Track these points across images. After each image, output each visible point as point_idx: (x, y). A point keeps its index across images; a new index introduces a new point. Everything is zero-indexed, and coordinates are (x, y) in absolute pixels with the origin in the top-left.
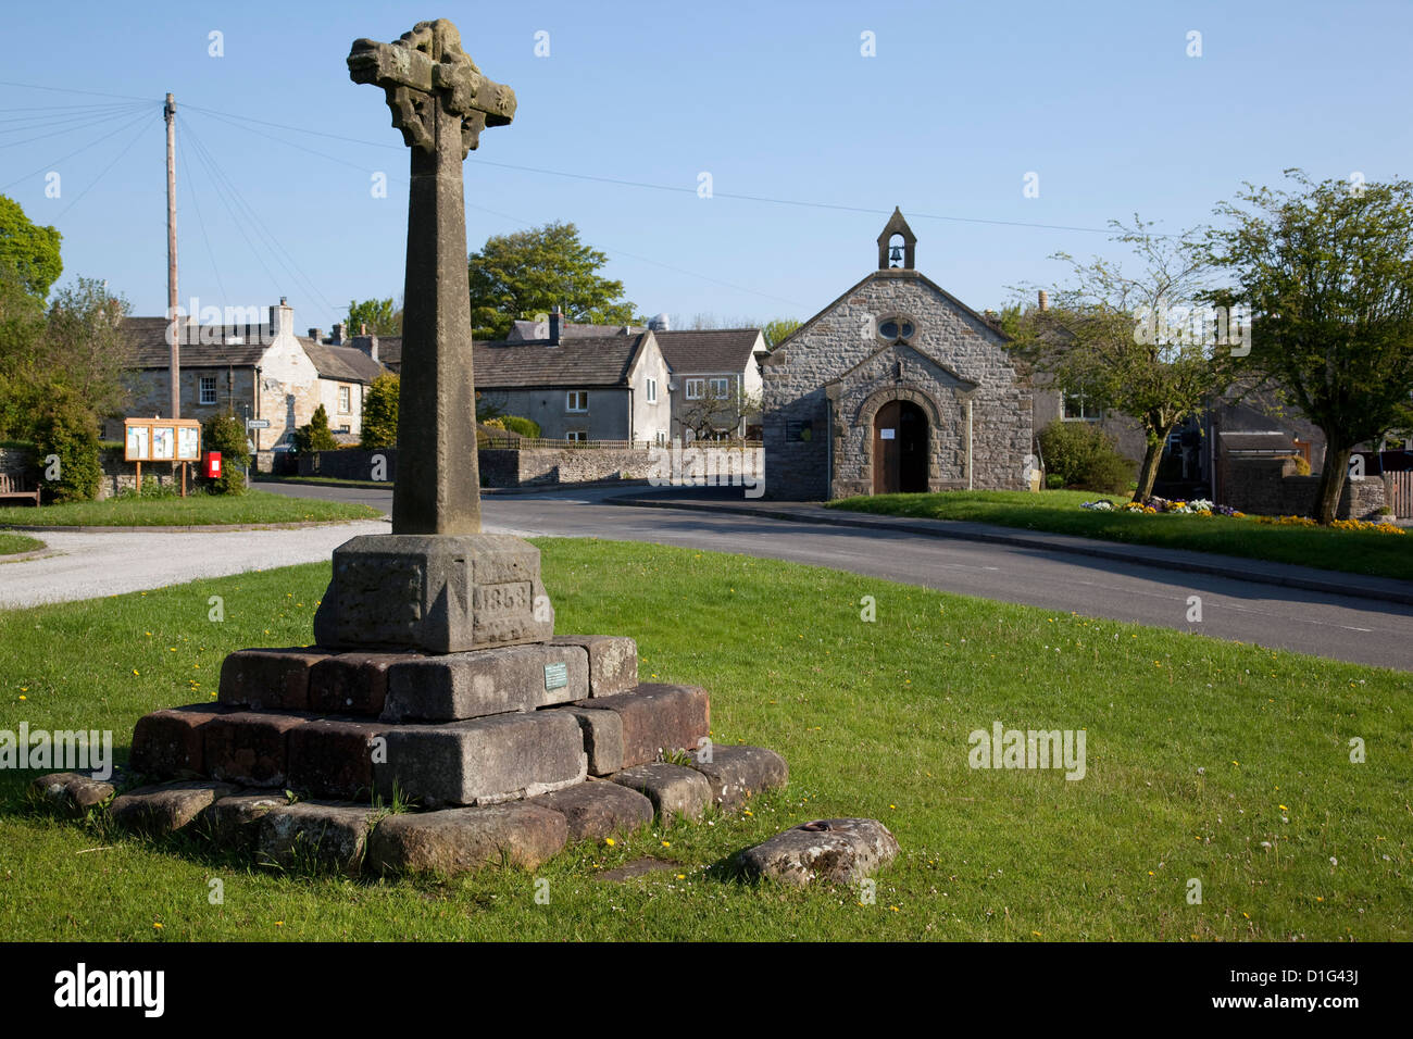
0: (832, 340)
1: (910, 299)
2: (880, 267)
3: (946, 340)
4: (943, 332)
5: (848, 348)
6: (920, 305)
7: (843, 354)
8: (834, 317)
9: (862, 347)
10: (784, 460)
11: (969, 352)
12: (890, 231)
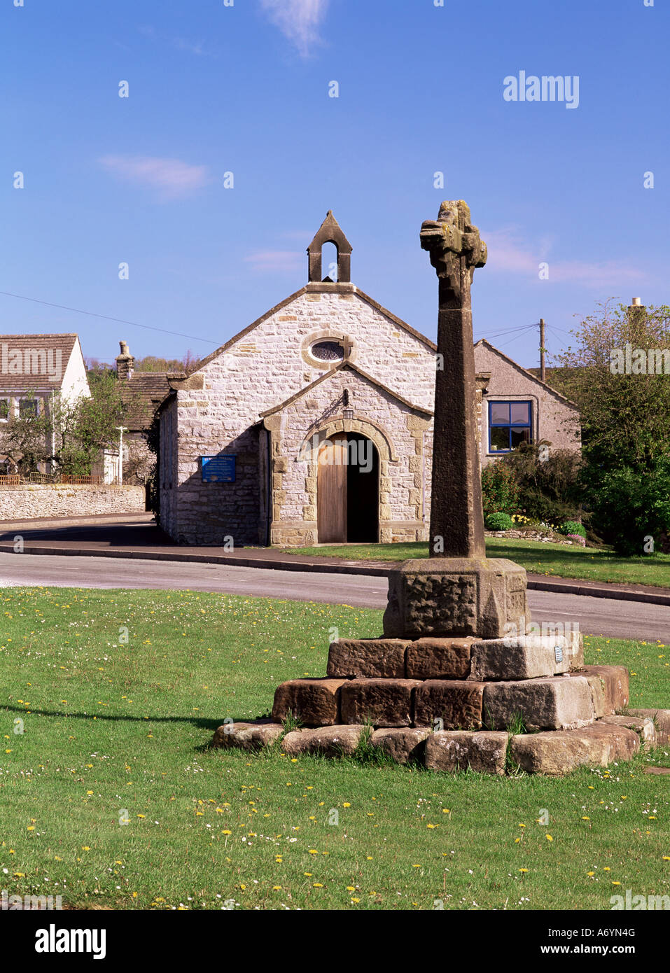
0: (257, 362)
1: (347, 317)
2: (310, 279)
3: (386, 363)
4: (383, 353)
5: (276, 371)
6: (357, 323)
7: (271, 378)
8: (259, 335)
9: (291, 370)
10: (204, 499)
11: (412, 377)
12: (321, 240)
